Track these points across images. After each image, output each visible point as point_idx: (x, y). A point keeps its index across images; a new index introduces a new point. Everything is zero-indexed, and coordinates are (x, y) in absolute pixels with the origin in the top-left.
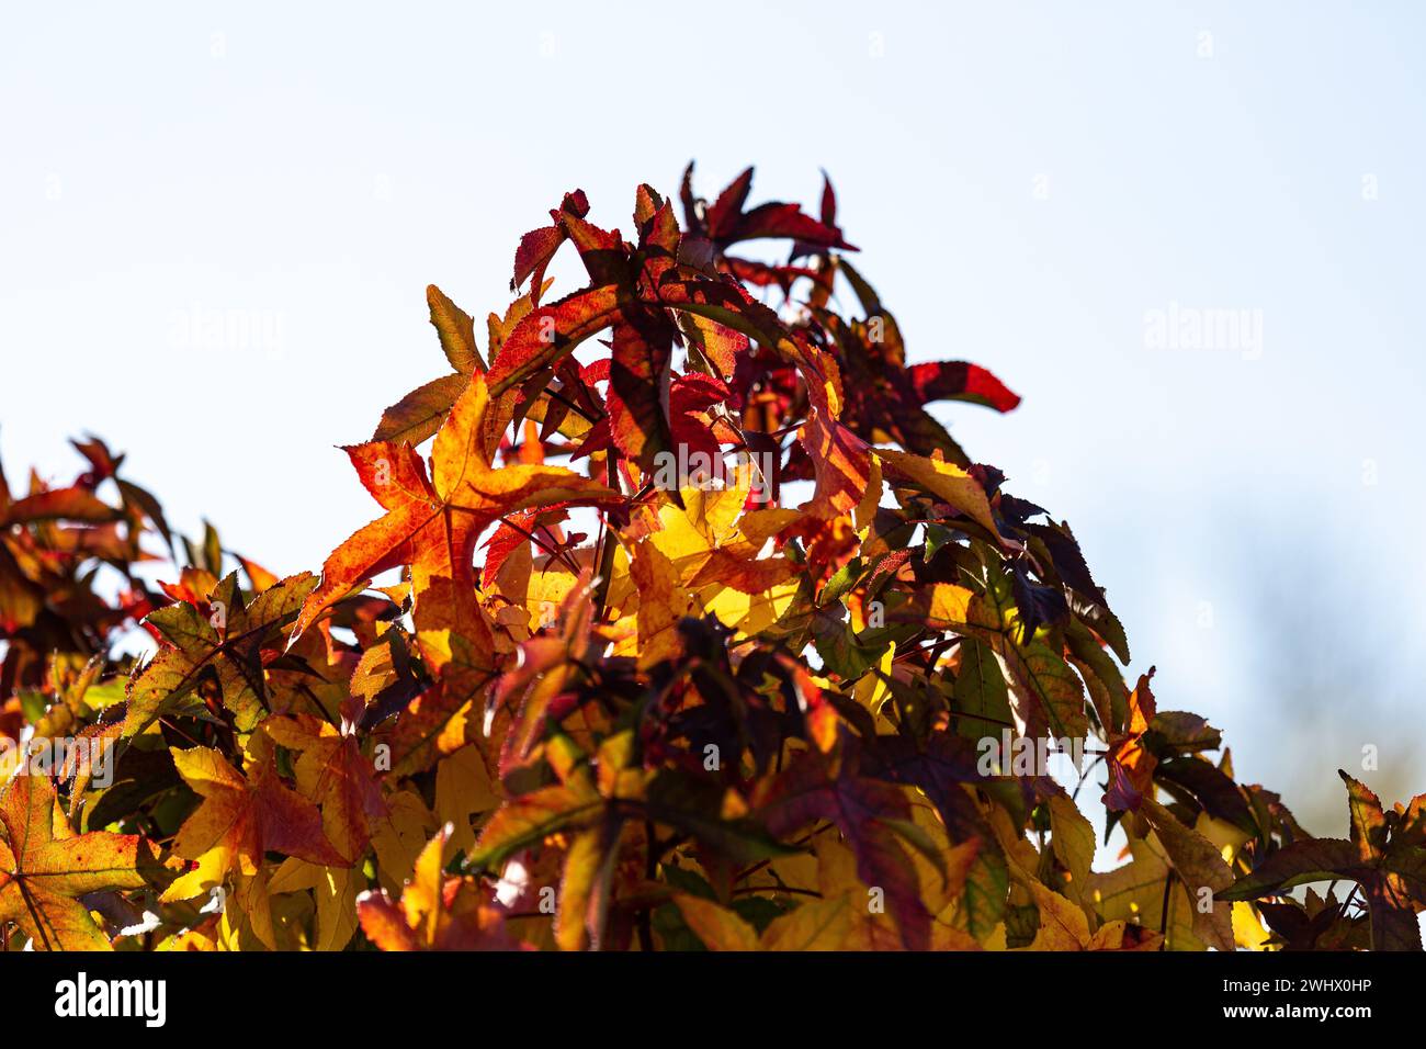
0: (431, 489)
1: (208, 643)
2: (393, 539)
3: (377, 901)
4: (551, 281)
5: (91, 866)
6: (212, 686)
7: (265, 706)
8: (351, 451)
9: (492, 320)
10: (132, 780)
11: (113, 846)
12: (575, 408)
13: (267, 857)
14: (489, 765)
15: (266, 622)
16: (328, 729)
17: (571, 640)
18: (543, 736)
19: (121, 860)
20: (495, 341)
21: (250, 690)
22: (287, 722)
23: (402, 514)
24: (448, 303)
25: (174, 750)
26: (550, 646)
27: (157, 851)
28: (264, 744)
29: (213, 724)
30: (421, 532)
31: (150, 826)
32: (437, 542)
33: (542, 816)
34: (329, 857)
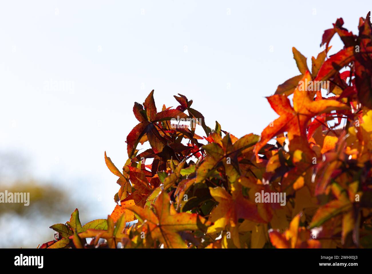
0: (293, 109)
1: (221, 155)
2: (282, 124)
3: (274, 232)
4: (331, 47)
5: (182, 223)
6: (221, 169)
7: (239, 174)
8: (268, 98)
9: (313, 58)
10: (196, 197)
11: (189, 217)
12: (338, 85)
13: (239, 221)
14: (312, 192)
15: (239, 148)
16: (259, 182)
17: (339, 153)
18: (330, 183)
19: (191, 222)
20: (314, 65)
21: (234, 170)
22: (246, 179)
23: (284, 116)
24: (299, 53)
25: (210, 188)
26: (333, 155)
27: (203, 220)
28: (239, 186)
29: (222, 181)
30: (290, 122)
31: (200, 212)
32: (295, 125)
33: (332, 210)
34: (260, 220)
